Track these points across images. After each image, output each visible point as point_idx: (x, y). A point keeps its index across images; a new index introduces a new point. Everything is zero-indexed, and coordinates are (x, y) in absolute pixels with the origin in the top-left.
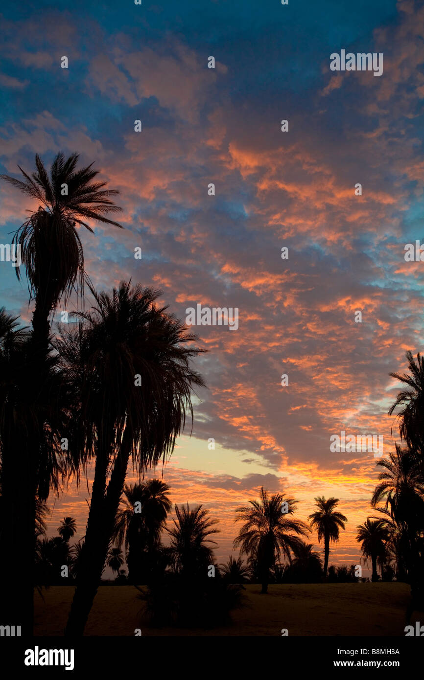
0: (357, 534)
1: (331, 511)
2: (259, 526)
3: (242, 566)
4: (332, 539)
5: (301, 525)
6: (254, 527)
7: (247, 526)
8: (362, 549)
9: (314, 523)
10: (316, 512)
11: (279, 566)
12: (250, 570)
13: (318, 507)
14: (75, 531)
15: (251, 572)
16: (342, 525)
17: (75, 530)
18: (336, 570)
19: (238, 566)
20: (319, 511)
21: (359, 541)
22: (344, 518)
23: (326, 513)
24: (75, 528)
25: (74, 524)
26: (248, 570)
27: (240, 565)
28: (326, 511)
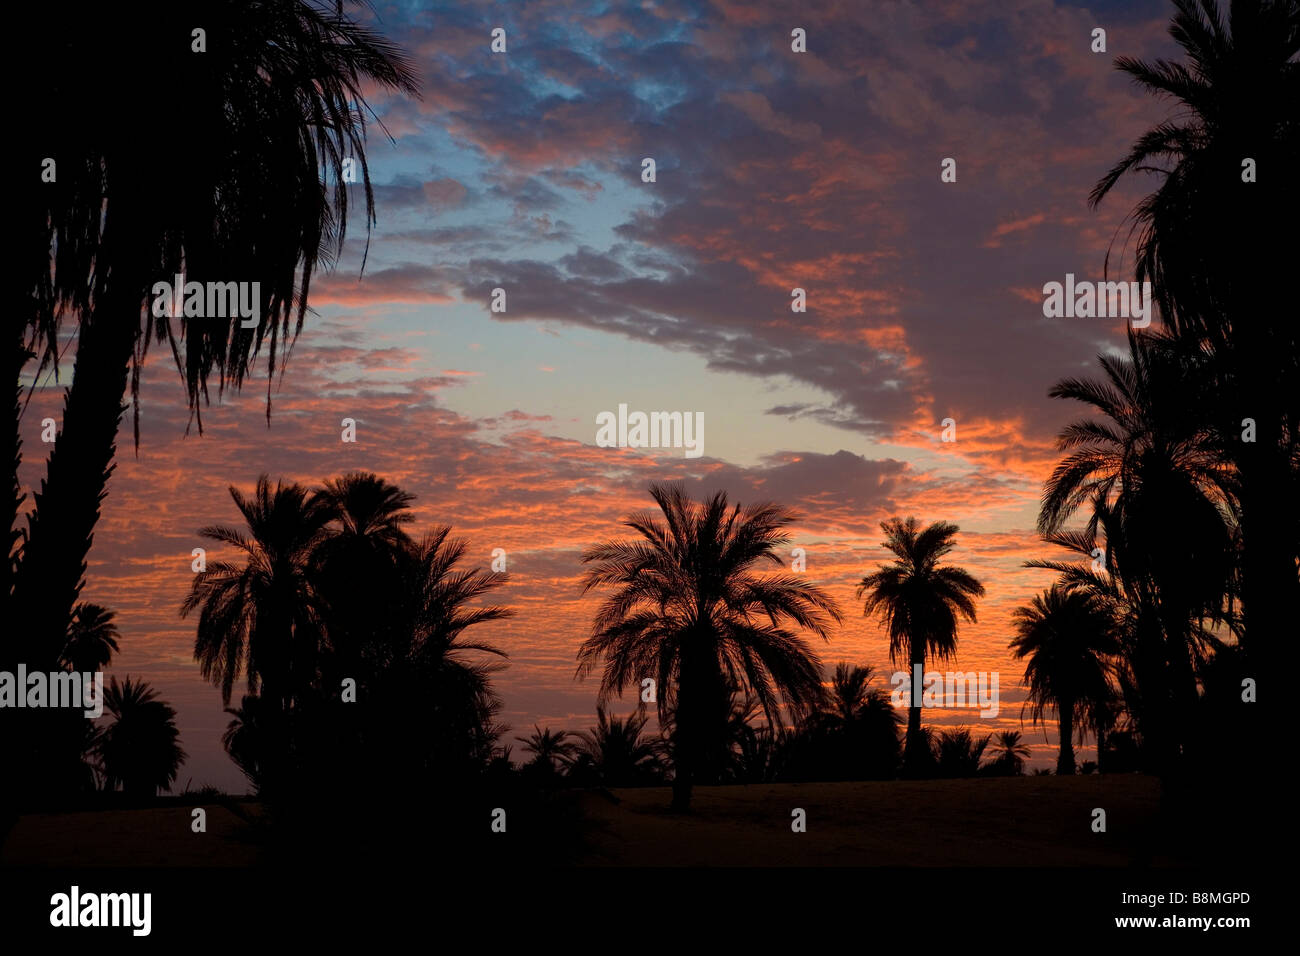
0: (1014, 633)
1: (932, 564)
2: (663, 601)
3: (640, 736)
4: (933, 651)
5: (804, 596)
6: (646, 605)
7: (624, 601)
8: (1027, 679)
9: (878, 600)
10: (886, 569)
11: (758, 735)
12: (665, 748)
13: (890, 552)
14: (117, 649)
15: (668, 752)
16: (969, 609)
17: (114, 644)
18: (934, 742)
19: (629, 736)
20: (892, 565)
21: (1021, 654)
22: (975, 586)
23: (917, 572)
24: (113, 637)
25: (111, 626)
26: (660, 748)
27: (636, 732)
28: (918, 564)
